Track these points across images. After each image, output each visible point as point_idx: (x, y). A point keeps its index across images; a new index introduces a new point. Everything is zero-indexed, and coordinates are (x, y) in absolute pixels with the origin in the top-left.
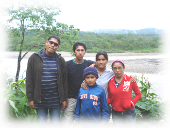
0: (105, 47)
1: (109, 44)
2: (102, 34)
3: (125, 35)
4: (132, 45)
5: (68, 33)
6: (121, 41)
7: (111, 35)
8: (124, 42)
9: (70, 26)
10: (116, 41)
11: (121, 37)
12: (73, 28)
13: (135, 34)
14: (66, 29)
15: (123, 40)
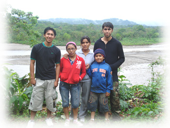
0: (63, 39)
1: (69, 36)
2: (61, 23)
3: (87, 26)
4: (94, 37)
5: (25, 21)
6: (82, 33)
7: (71, 26)
8: (85, 33)
9: (27, 14)
10: (76, 32)
11: (82, 28)
12: (31, 16)
13: (97, 25)
14: (23, 16)
15: (84, 32)
